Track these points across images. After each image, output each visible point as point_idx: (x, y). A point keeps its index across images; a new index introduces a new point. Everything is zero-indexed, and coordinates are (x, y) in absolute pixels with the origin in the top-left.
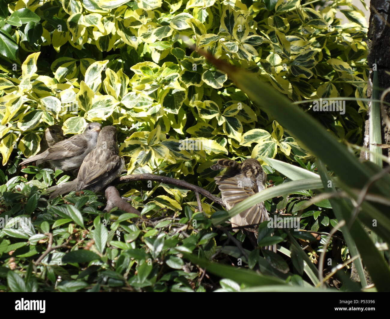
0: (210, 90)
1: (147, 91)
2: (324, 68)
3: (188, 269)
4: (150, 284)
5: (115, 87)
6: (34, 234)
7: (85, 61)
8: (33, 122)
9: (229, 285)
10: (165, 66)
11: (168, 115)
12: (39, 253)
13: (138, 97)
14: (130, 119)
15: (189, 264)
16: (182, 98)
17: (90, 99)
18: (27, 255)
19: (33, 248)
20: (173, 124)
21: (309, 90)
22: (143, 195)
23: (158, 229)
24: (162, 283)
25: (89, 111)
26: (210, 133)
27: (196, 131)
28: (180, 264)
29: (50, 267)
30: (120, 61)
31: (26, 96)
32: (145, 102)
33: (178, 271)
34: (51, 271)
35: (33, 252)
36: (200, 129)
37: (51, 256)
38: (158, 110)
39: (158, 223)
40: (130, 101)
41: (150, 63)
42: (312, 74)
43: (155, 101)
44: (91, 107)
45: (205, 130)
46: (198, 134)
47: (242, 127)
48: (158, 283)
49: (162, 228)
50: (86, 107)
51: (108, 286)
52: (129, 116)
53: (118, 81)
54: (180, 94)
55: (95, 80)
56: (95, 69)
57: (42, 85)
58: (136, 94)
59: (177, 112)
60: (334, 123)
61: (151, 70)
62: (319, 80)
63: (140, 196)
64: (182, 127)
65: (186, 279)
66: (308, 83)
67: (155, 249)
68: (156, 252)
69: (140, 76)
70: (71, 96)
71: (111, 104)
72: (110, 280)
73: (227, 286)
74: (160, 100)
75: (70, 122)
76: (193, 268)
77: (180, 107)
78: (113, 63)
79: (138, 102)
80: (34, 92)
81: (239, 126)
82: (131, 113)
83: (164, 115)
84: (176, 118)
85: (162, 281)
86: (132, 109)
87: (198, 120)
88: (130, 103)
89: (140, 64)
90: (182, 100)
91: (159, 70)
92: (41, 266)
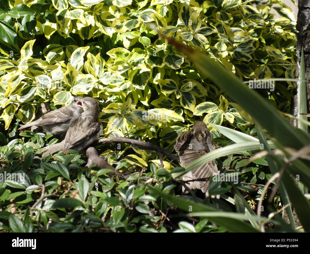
0: (169, 71)
1: (120, 71)
2: (260, 53)
3: (153, 214)
4: (123, 225)
5: (94, 67)
6: (30, 185)
7: (70, 47)
8: (29, 95)
9: (186, 226)
10: (134, 51)
11: (136, 91)
12: (34, 200)
13: (112, 76)
14: (107, 94)
15: (154, 209)
16: (147, 77)
17: (75, 77)
18: (24, 202)
19: (29, 197)
20: (140, 98)
21: (248, 71)
22: (116, 154)
23: (129, 181)
24: (133, 225)
25: (74, 87)
26: (170, 105)
27: (159, 103)
28: (146, 209)
29: (43, 212)
30: (98, 47)
31: (24, 74)
32: (118, 79)
33: (145, 215)
34: (44, 215)
35: (29, 200)
36: (162, 102)
37: (43, 202)
38: (129, 86)
39: (129, 177)
40: (107, 79)
41: (122, 49)
42: (251, 58)
43: (126, 79)
44: (75, 83)
45: (166, 103)
46: (160, 106)
47: (195, 100)
48: (129, 224)
49: (132, 180)
50: (71, 83)
51: (89, 227)
52: (105, 91)
53: (97, 63)
54: (146, 74)
55: (78, 62)
56: (78, 53)
57: (36, 66)
58: (111, 74)
59: (143, 88)
60: (268, 97)
61: (123, 54)
62: (256, 63)
63: (114, 155)
64: (147, 100)
65: (151, 221)
66: (248, 65)
67: (127, 198)
68: (128, 200)
69: (114, 59)
70: (60, 75)
71: (91, 81)
72: (91, 222)
73: (184, 227)
74: (130, 78)
75: (59, 95)
76: (157, 213)
77: (146, 84)
78: (93, 49)
79: (113, 80)
80: (30, 72)
81: (192, 99)
82: (107, 89)
83: (133, 91)
84: (143, 93)
85: (132, 223)
86: (108, 85)
87: (160, 94)
88: (106, 81)
89: (114, 50)
90: (147, 78)
91: (129, 55)
92: (35, 211)
